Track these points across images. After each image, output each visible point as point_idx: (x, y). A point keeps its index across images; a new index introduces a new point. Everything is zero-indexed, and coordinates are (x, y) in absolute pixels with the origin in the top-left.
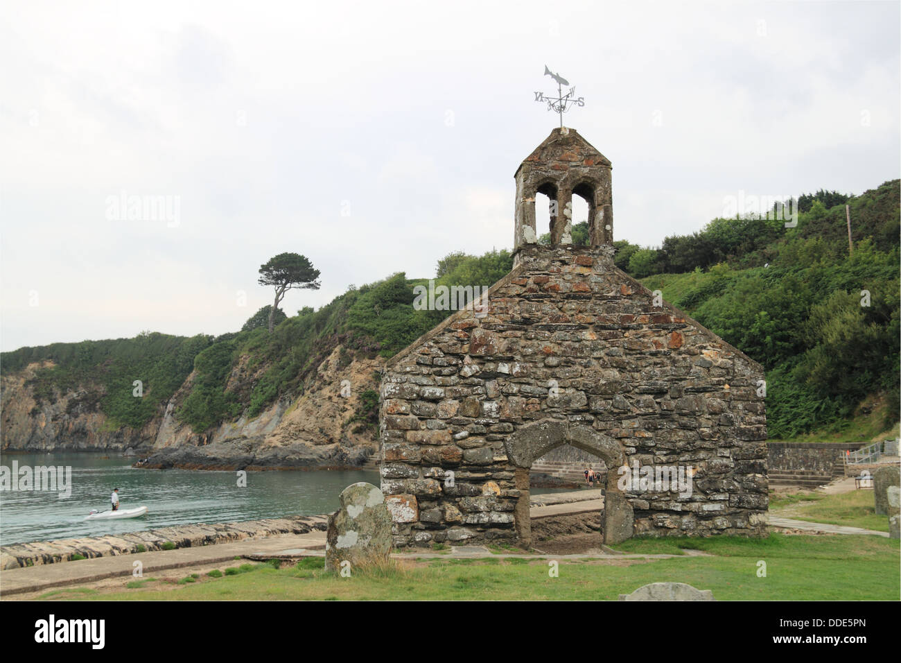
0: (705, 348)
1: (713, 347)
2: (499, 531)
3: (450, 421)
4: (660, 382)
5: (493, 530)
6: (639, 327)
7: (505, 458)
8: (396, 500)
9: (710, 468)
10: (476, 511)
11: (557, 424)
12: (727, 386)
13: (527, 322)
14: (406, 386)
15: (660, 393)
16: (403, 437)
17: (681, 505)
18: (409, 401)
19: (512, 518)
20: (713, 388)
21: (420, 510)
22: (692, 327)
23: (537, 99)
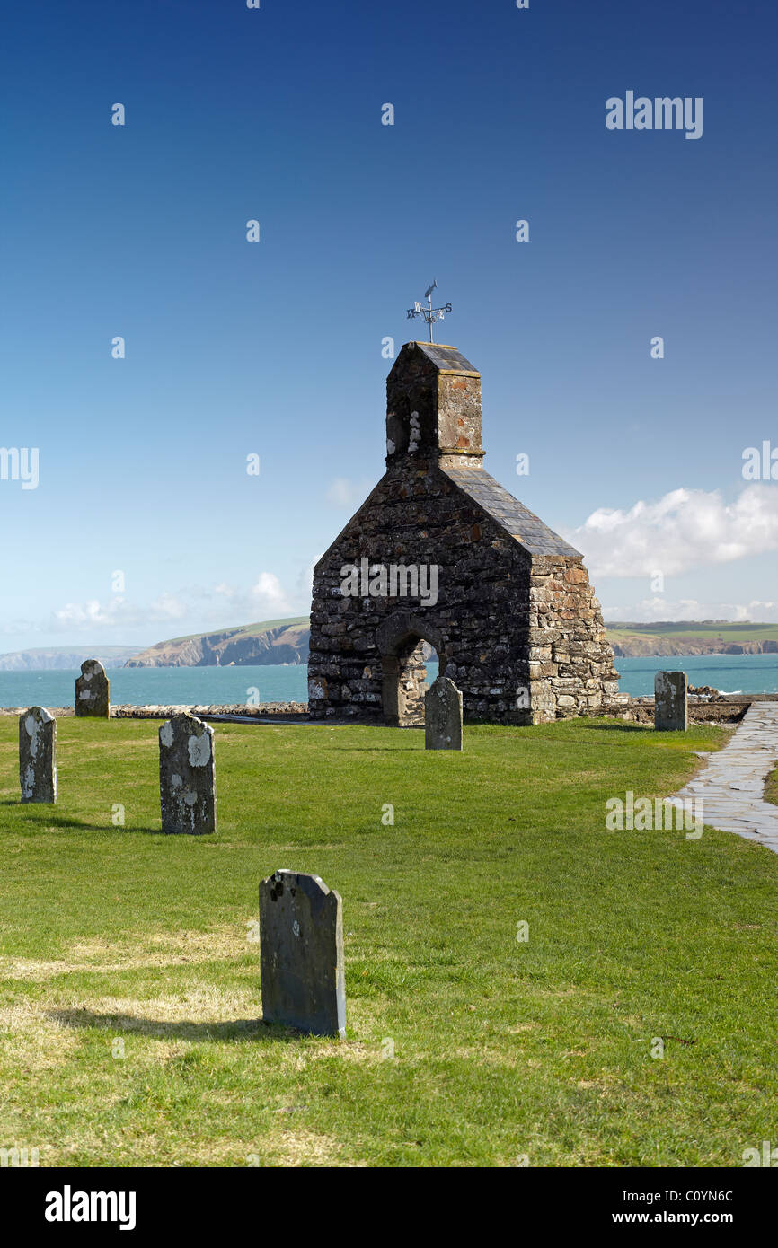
0: (493, 539)
1: (500, 537)
2: (372, 709)
3: (344, 615)
4: (466, 574)
5: (368, 708)
6: (454, 522)
7: (373, 647)
8: (314, 681)
9: (493, 654)
10: (358, 692)
11: (403, 615)
12: (509, 575)
13: (387, 525)
14: (323, 587)
15: (467, 584)
16: (319, 629)
17: (477, 689)
18: (324, 600)
19: (379, 696)
20: (500, 577)
21: (328, 690)
22: (486, 519)
23: (409, 317)
